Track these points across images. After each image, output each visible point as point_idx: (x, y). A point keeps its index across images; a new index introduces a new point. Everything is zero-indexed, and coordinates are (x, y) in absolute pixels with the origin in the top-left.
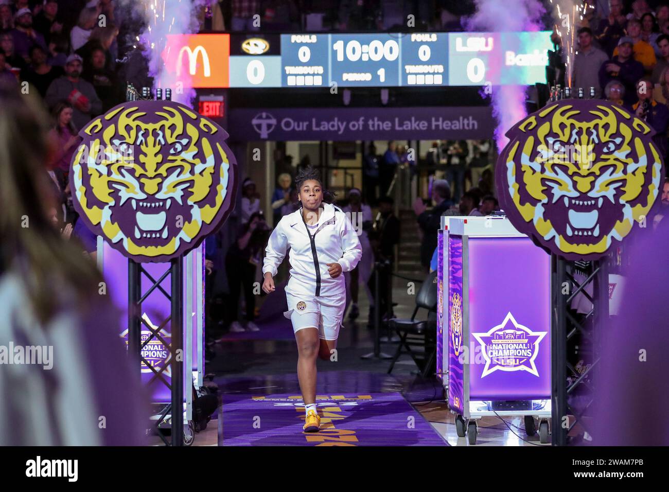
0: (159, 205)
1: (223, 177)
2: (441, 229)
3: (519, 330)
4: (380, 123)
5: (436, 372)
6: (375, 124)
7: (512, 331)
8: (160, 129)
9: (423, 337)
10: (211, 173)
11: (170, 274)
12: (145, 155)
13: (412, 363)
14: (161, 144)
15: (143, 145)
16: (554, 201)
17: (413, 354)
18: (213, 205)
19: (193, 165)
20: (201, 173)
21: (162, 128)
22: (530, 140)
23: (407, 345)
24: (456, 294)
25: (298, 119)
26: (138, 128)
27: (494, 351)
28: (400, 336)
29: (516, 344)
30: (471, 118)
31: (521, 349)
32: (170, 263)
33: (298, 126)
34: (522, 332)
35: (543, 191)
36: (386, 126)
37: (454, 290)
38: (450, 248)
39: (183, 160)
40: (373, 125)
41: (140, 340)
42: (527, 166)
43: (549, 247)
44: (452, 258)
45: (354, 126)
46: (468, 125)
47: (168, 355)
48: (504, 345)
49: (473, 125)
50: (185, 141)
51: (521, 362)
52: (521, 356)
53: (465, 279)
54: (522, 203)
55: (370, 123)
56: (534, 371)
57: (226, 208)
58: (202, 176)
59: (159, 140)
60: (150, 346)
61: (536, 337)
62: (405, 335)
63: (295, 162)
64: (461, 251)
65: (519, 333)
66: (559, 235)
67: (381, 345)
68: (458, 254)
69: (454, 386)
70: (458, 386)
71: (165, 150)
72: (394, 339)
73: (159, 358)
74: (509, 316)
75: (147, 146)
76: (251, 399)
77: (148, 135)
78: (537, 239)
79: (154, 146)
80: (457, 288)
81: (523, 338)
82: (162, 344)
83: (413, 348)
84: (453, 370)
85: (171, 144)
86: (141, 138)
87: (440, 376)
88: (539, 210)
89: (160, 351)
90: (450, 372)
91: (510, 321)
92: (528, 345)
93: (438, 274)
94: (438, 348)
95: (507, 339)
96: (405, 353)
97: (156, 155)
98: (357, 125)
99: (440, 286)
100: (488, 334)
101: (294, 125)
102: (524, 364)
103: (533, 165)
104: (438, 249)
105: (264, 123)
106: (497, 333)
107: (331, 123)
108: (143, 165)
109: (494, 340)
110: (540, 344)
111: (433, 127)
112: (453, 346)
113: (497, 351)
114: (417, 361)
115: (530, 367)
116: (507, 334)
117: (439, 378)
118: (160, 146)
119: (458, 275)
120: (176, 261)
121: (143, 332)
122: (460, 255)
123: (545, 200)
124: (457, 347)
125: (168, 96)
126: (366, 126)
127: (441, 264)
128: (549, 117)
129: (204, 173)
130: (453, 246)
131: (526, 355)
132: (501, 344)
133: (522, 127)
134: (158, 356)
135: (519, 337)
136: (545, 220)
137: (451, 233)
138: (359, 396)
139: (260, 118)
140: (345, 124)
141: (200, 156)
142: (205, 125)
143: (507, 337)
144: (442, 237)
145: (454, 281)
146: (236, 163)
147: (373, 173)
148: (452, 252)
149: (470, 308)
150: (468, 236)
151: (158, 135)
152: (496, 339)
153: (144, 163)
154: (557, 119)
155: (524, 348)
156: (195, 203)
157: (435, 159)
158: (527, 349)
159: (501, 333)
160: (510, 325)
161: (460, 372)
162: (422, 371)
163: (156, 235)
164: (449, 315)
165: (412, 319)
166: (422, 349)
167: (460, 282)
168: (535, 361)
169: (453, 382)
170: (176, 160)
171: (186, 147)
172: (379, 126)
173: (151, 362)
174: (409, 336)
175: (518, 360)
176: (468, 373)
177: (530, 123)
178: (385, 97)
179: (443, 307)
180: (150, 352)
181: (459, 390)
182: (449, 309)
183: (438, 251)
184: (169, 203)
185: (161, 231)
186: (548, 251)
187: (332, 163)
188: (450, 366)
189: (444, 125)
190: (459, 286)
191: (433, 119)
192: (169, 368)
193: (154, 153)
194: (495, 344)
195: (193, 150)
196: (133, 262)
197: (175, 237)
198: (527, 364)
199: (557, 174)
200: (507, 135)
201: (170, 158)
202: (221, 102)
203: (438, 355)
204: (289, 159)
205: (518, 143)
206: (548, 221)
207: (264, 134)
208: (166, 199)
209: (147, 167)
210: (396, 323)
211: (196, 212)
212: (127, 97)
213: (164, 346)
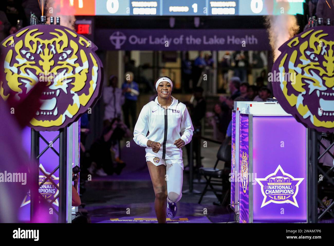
0: (52, 93)
1: (94, 76)
2: (234, 110)
3: (286, 176)
4: (194, 39)
5: (230, 203)
6: (190, 40)
7: (281, 177)
8: (53, 44)
9: (221, 180)
10: (86, 73)
11: (59, 139)
12: (43, 61)
13: (214, 197)
14: (53, 53)
15: (41, 54)
16: (310, 93)
17: (215, 191)
18: (87, 94)
19: (74, 68)
20: (79, 73)
21: (54, 43)
22: (295, 53)
23: (211, 185)
24: (245, 153)
25: (140, 37)
26: (38, 43)
27: (269, 190)
28: (206, 179)
29: (284, 186)
30: (253, 37)
31: (287, 189)
32: (59, 132)
33: (140, 41)
34: (288, 178)
35: (303, 87)
36: (198, 41)
37: (243, 150)
38: (240, 123)
39: (68, 64)
40: (189, 41)
41: (38, 182)
42: (293, 70)
43: (306, 123)
44: (242, 129)
45: (176, 41)
46: (251, 41)
47: (56, 191)
48: (276, 186)
49: (255, 41)
50: (69, 52)
51: (287, 198)
52: (287, 194)
53: (250, 143)
54: (289, 94)
55: (187, 39)
56: (296, 204)
57: (96, 96)
58: (80, 74)
59: (52, 51)
60: (44, 186)
61: (297, 182)
62: (210, 178)
63: (137, 64)
64: (248, 124)
65: (285, 178)
66: (313, 115)
67: (194, 185)
68: (246, 126)
69: (243, 213)
70: (245, 213)
71: (56, 57)
72: (202, 181)
73: (50, 193)
74: (279, 167)
75: (44, 54)
76: (109, 220)
77: (45, 48)
78: (298, 118)
79: (49, 54)
80: (245, 149)
81: (288, 182)
82: (52, 184)
83: (215, 187)
84: (242, 202)
85: (60, 53)
86: (40, 49)
87: (233, 206)
88: (300, 99)
89: (51, 189)
90: (240, 204)
91: (279, 170)
92: (292, 186)
93: (232, 139)
94: (232, 188)
95: (278, 182)
96: (209, 190)
97: (50, 61)
98: (179, 41)
99: (233, 147)
100: (265, 179)
101: (137, 40)
102: (289, 199)
103: (296, 69)
104: (232, 122)
105: (118, 38)
106: (271, 178)
107: (162, 39)
108: (41, 67)
109: (270, 183)
110: (300, 186)
111: (228, 42)
112: (242, 187)
113: (271, 190)
114: (217, 195)
115: (293, 201)
116: (278, 179)
117: (232, 207)
118: (53, 55)
119: (246, 140)
120: (63, 130)
121: (40, 176)
122: (248, 127)
123: (304, 92)
124: (245, 187)
125: (58, 22)
126: (184, 41)
127: (234, 133)
128: (307, 38)
129: (81, 73)
130: (242, 121)
131: (290, 193)
132: (274, 186)
133: (289, 45)
134: (49, 192)
135: (286, 181)
136: (304, 105)
137: (241, 113)
138: (180, 219)
139: (116, 35)
140: (171, 40)
141: (79, 61)
142: (82, 41)
143: (278, 181)
144: (235, 115)
145: (243, 144)
146: (102, 67)
147: (188, 72)
148: (242, 125)
149: (254, 162)
150: (252, 115)
151: (51, 47)
152: (271, 182)
153: (42, 66)
154: (313, 39)
155: (289, 188)
156: (75, 92)
157: (228, 62)
158: (291, 189)
159: (274, 178)
160: (279, 174)
161: (247, 204)
162: (221, 203)
163: (49, 113)
164: (240, 166)
165: (215, 168)
166: (220, 187)
167: (247, 145)
168: (296, 197)
169: (242, 210)
170: (63, 64)
171: (69, 56)
172: (193, 41)
173: (44, 196)
174: (212, 179)
175: (285, 197)
176: (252, 205)
177: (295, 42)
178: (197, 22)
179: (235, 161)
180: (44, 189)
181: (246, 216)
182: (240, 163)
183: (232, 124)
184: (58, 92)
185: (53, 111)
186: (306, 126)
187: (161, 64)
188: (240, 200)
189: (235, 41)
190: (247, 148)
191: (228, 37)
192: (57, 200)
193: (49, 60)
194: (270, 186)
195: (74, 58)
196: (35, 131)
197: (62, 114)
198: (291, 199)
199: (312, 75)
200: (280, 49)
201: (59, 62)
202: (89, 25)
203: (231, 192)
204: (133, 62)
205: (286, 55)
206: (306, 106)
207: (118, 46)
208: (56, 90)
209: (44, 68)
210: (204, 171)
211: (76, 98)
212: (31, 22)
213: (53, 186)
